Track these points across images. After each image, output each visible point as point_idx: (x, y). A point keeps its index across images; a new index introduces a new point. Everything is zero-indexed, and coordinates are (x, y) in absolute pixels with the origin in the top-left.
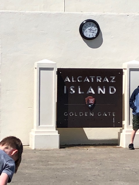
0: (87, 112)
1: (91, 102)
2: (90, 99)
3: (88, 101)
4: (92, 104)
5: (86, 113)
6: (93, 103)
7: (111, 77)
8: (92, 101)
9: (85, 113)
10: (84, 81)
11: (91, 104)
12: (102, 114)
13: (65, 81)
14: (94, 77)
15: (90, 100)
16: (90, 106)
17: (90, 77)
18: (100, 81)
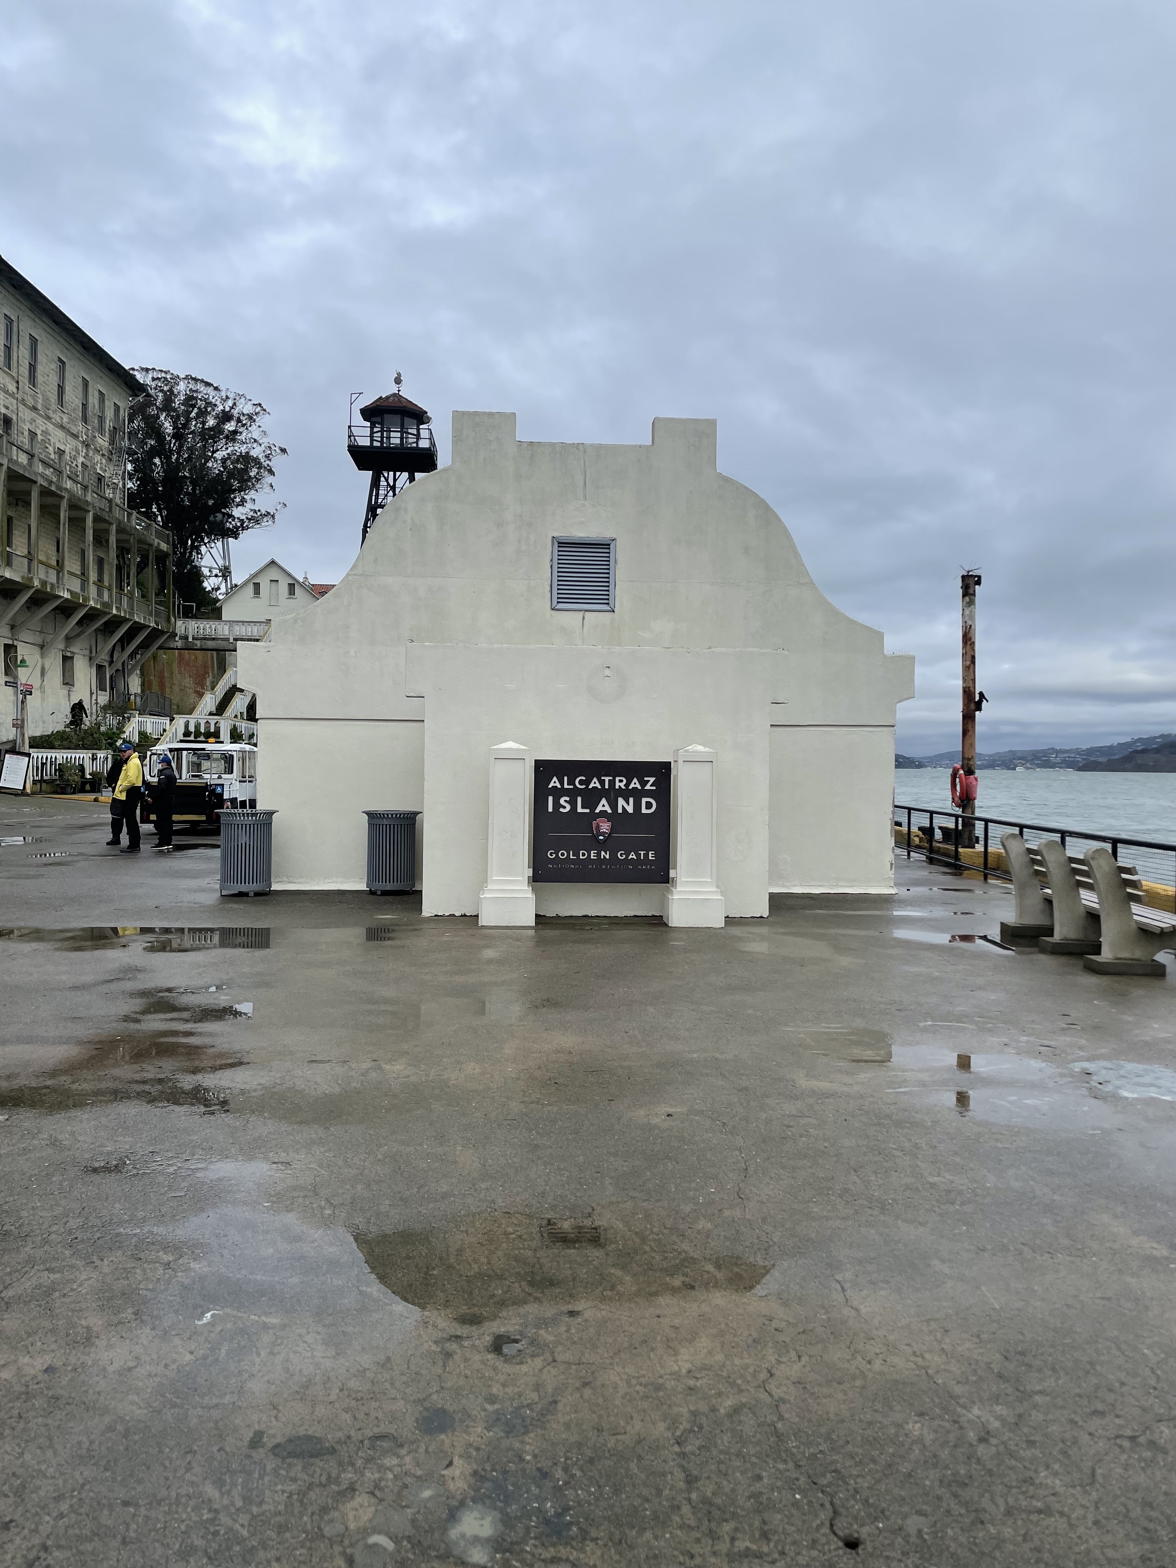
1: (605, 830)
2: (601, 824)
3: (598, 827)
4: (606, 833)
5: (594, 853)
7: (646, 777)
8: (605, 827)
10: (590, 787)
11: (603, 834)
12: (628, 856)
13: (550, 786)
14: (610, 776)
15: (601, 826)
16: (601, 838)
17: (601, 776)
18: (623, 787)
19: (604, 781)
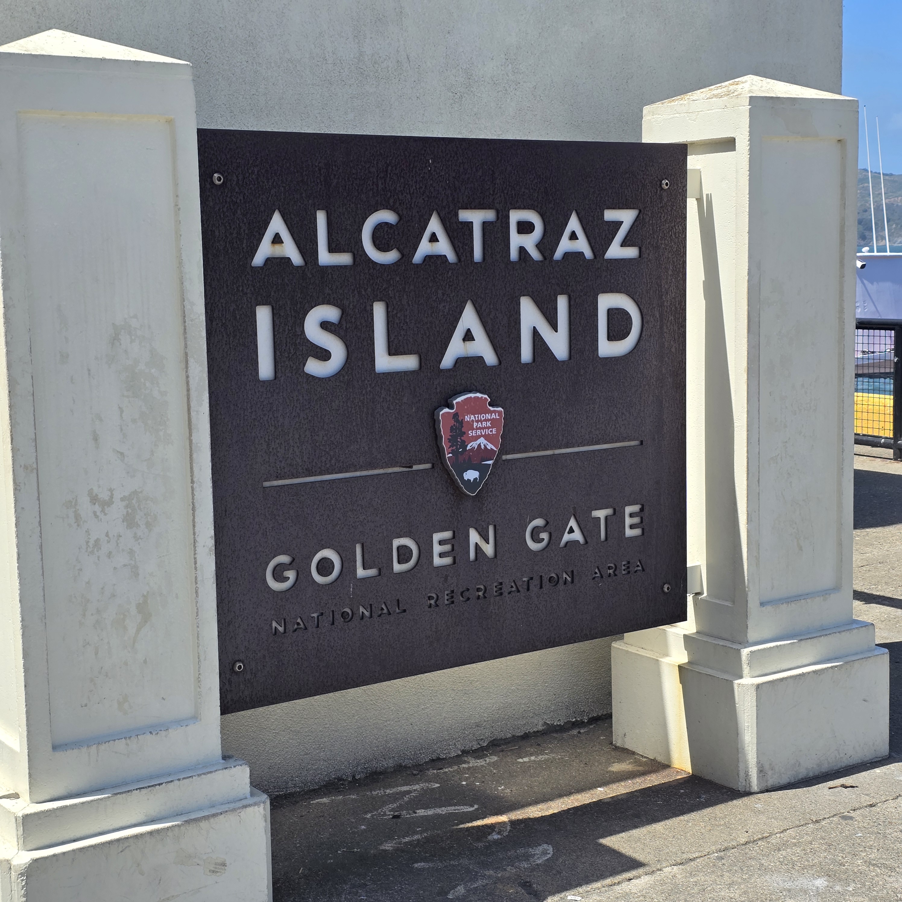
0: (447, 535)
1: (482, 441)
2: (467, 418)
3: (459, 431)
4: (486, 454)
5: (441, 543)
6: (490, 446)
7: (610, 215)
8: (484, 431)
9: (437, 537)
10: (418, 257)
11: (476, 459)
12: (556, 536)
13: (259, 259)
14: (489, 215)
15: (471, 424)
16: (471, 475)
17: (465, 215)
18: (535, 254)
19: (469, 225)
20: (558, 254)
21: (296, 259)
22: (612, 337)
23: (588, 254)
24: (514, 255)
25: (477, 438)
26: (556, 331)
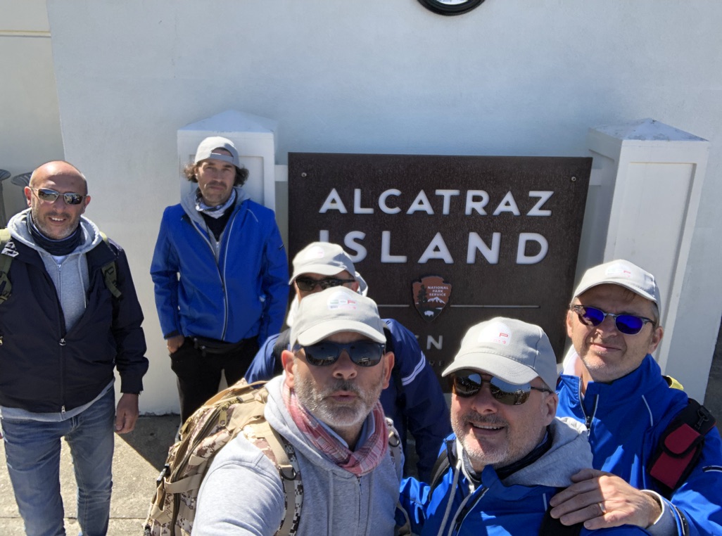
3: (424, 293)
6: (441, 301)
7: (532, 194)
8: (438, 293)
10: (411, 211)
11: (432, 306)
13: (323, 209)
14: (455, 192)
15: (431, 291)
17: (439, 192)
18: (482, 212)
19: (442, 197)
20: (497, 212)
21: (343, 210)
22: (527, 254)
23: (516, 212)
24: (468, 211)
25: (435, 297)
26: (490, 249)
